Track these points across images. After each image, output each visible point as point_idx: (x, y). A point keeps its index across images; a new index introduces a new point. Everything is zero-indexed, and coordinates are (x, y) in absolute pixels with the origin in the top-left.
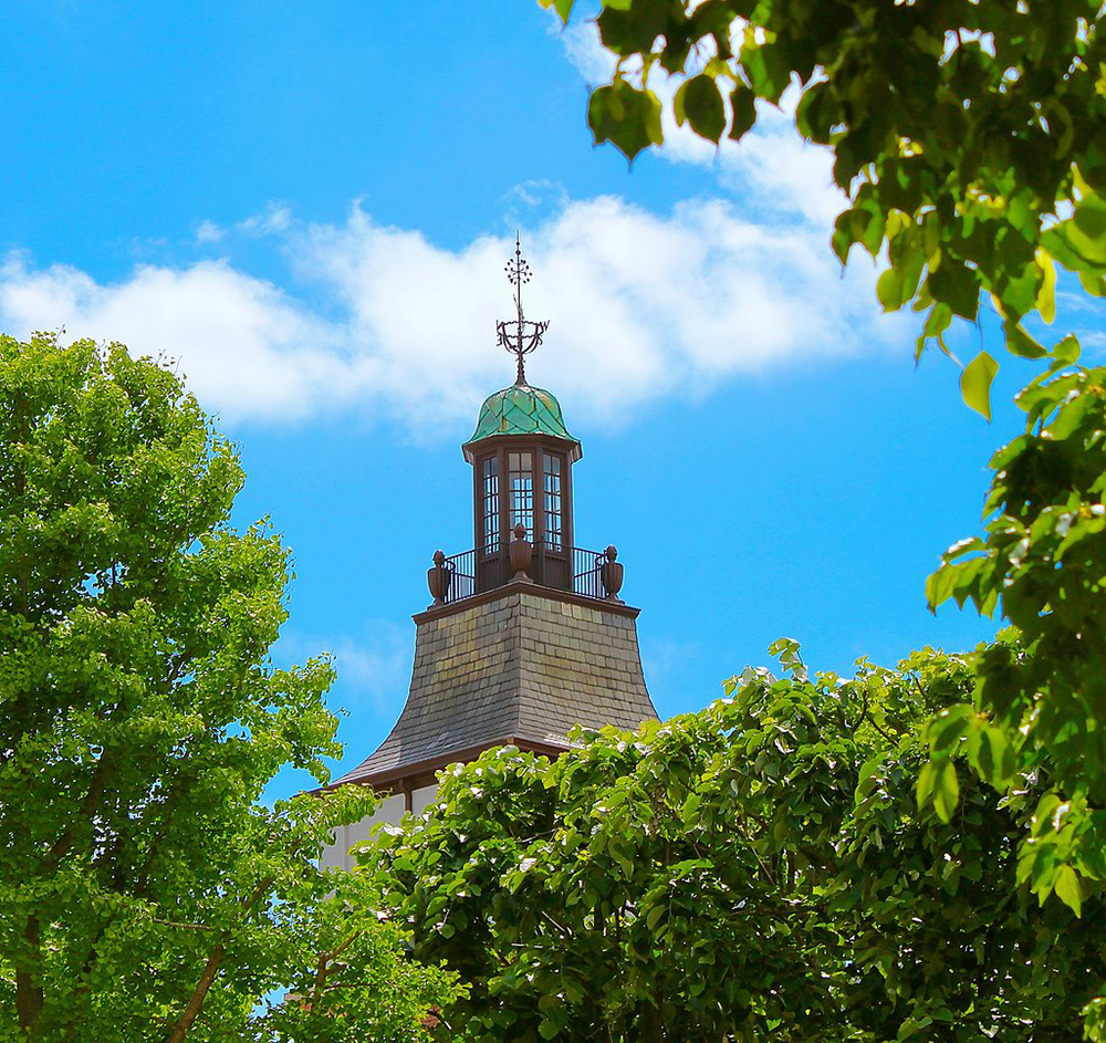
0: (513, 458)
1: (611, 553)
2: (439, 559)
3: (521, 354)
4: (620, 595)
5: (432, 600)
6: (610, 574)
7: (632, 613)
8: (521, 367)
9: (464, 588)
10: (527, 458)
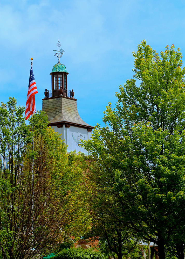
0: (59, 75)
1: (73, 91)
2: (46, 90)
3: (59, 58)
4: (74, 97)
5: (45, 97)
6: (72, 94)
7: (76, 100)
8: (59, 60)
9: (50, 96)
10: (61, 75)
